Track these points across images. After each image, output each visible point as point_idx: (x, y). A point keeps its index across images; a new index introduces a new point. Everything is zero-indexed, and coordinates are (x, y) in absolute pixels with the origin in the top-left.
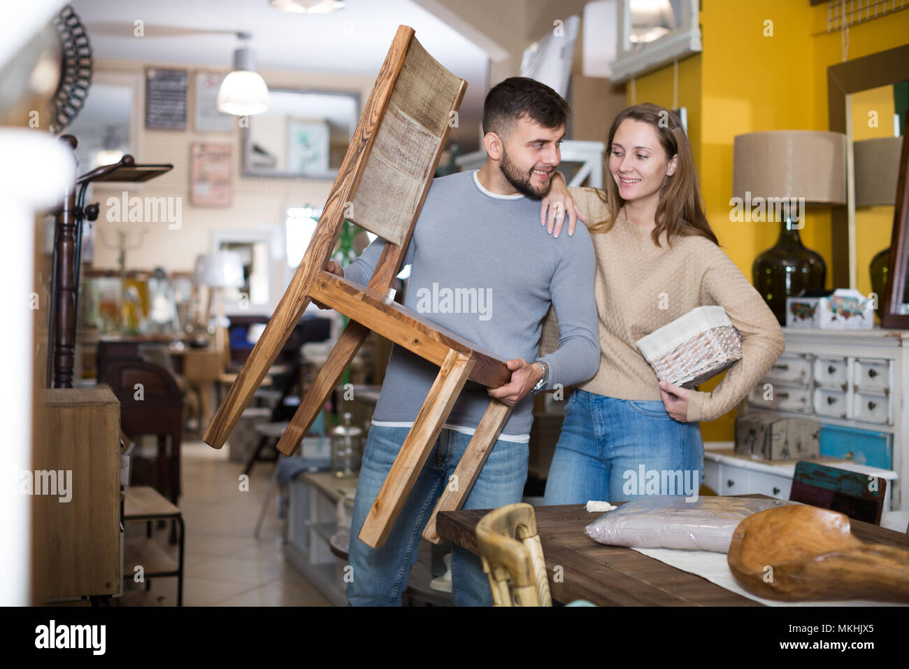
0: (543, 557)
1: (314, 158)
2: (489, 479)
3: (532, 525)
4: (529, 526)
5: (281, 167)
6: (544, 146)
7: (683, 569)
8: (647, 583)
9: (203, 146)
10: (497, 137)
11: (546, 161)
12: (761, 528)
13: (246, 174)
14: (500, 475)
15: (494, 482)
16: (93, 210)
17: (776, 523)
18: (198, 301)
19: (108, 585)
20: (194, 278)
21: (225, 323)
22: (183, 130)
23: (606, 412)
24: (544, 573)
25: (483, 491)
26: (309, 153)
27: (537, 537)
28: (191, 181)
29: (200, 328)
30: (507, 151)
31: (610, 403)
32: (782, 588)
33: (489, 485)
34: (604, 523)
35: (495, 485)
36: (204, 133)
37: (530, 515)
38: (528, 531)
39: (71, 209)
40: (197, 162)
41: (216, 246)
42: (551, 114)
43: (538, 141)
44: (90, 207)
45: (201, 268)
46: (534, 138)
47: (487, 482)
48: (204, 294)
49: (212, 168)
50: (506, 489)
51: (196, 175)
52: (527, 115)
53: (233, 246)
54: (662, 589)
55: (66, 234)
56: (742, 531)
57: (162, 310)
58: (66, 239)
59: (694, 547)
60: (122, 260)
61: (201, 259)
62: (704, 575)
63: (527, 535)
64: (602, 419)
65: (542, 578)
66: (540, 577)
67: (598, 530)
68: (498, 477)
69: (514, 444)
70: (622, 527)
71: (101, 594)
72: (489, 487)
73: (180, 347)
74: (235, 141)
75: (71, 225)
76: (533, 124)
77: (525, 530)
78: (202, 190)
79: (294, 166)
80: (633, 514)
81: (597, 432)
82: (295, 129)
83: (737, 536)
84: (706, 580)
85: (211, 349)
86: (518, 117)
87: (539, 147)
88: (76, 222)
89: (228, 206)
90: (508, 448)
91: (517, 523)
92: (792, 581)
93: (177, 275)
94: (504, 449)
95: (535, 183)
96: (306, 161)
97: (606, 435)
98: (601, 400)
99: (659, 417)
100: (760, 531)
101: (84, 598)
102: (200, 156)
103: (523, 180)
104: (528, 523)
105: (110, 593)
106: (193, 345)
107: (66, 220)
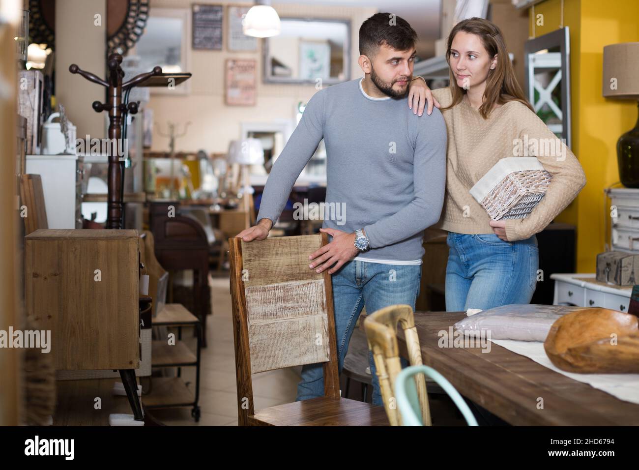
0: (418, 342)
1: (319, 69)
2: (389, 290)
3: (411, 320)
4: (409, 320)
5: (295, 76)
6: (400, 62)
7: (519, 353)
8: (488, 361)
9: (234, 61)
10: (367, 58)
11: (401, 74)
12: (572, 324)
13: (266, 82)
14: (397, 287)
15: (392, 292)
16: (133, 106)
17: (582, 321)
18: (231, 176)
19: (131, 363)
20: (228, 158)
21: (251, 191)
22: (220, 50)
23: (464, 245)
24: (419, 353)
25: (385, 298)
26: (316, 65)
27: (415, 329)
28: (226, 87)
29: (232, 194)
30: (374, 68)
31: (465, 240)
32: (576, 364)
33: (389, 294)
34: (468, 321)
35: (393, 294)
36: (234, 52)
37: (409, 313)
38: (408, 324)
39: (118, 105)
40: (230, 73)
41: (245, 135)
42: (401, 41)
43: (394, 59)
44: (132, 103)
45: (232, 151)
46: (391, 57)
47: (387, 292)
48: (236, 170)
49: (241, 77)
50: (401, 297)
51: (229, 83)
52: (385, 42)
53: (257, 135)
54: (497, 365)
55: (115, 123)
56: (557, 326)
57: (209, 183)
58: (115, 127)
59: (530, 339)
60: (172, 145)
61: (232, 144)
62: (530, 357)
63: (407, 327)
64: (463, 250)
65: (418, 357)
66: (416, 356)
67: (463, 326)
68: (395, 289)
69: (407, 266)
70: (480, 324)
71: (127, 368)
72: (389, 295)
73: (217, 209)
74: (258, 57)
75: (118, 117)
76: (390, 49)
77: (406, 323)
78: (234, 94)
79: (304, 76)
80: (490, 315)
81: (462, 259)
82: (305, 47)
83: (553, 329)
84: (531, 360)
85: (240, 210)
86: (380, 44)
87: (395, 63)
88: (122, 115)
89: (254, 105)
90: (402, 269)
91: (399, 318)
92: (583, 359)
93: (216, 156)
94: (400, 270)
95: (397, 88)
96: (313, 71)
97: (468, 261)
98: (460, 236)
99: (498, 246)
100: (571, 326)
101: (115, 371)
102: (232, 68)
103: (386, 88)
104: (407, 318)
105: (133, 368)
106: (226, 207)
107: (115, 114)
